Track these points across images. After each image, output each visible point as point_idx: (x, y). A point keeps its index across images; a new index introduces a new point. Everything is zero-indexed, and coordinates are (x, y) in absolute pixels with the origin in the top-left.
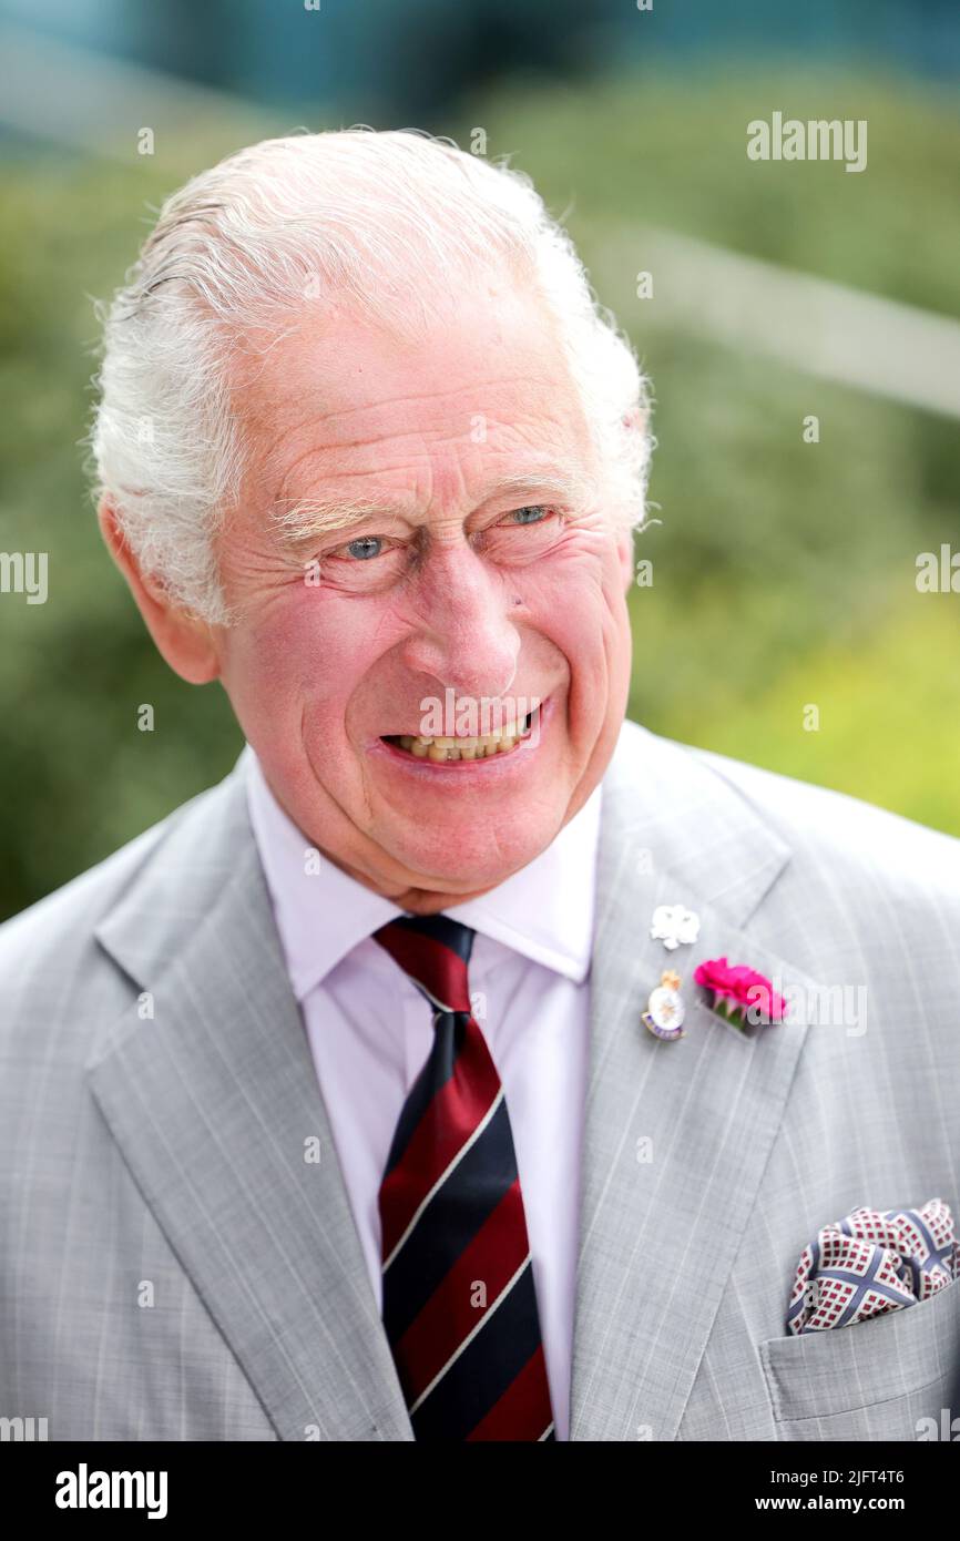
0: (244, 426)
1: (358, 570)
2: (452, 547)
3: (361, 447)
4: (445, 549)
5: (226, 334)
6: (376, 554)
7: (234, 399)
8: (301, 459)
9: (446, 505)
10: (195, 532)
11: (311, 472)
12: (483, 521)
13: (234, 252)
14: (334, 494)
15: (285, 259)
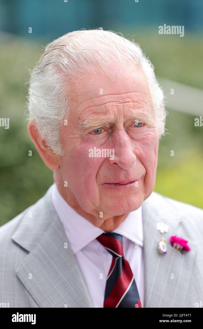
0: (70, 100)
1: (97, 137)
2: (121, 129)
3: (101, 106)
4: (119, 130)
5: (66, 77)
6: (100, 133)
7: (67, 93)
8: (85, 109)
9: (120, 118)
10: (55, 128)
11: (89, 112)
12: (127, 124)
13: (69, 56)
14: (96, 117)
15: (82, 58)
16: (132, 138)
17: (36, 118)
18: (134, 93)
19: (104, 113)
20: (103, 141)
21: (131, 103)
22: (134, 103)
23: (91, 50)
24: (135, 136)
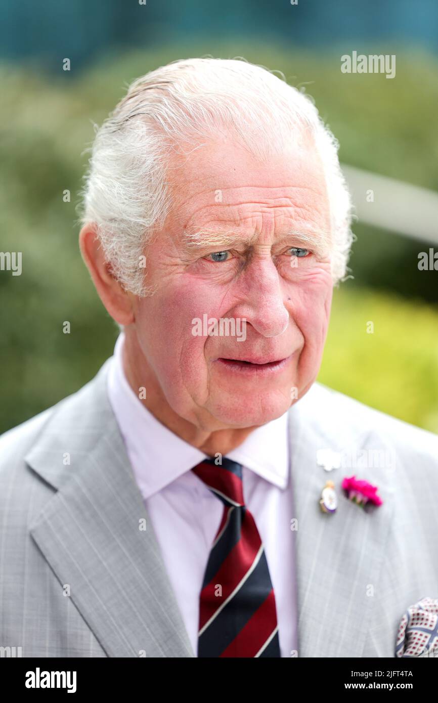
0: (171, 189)
1: (217, 267)
2: (265, 258)
3: (231, 207)
4: (261, 258)
5: (168, 143)
6: (224, 260)
7: (167, 175)
8: (200, 209)
9: (266, 237)
10: (136, 242)
11: (206, 216)
12: (278, 249)
13: (178, 104)
14: (219, 228)
15: (204, 110)
16: (283, 277)
17: (99, 219)
18: (299, 189)
19: (235, 221)
20: (228, 276)
21: (291, 209)
22: (298, 209)
23: (222, 96)
24: (290, 274)
